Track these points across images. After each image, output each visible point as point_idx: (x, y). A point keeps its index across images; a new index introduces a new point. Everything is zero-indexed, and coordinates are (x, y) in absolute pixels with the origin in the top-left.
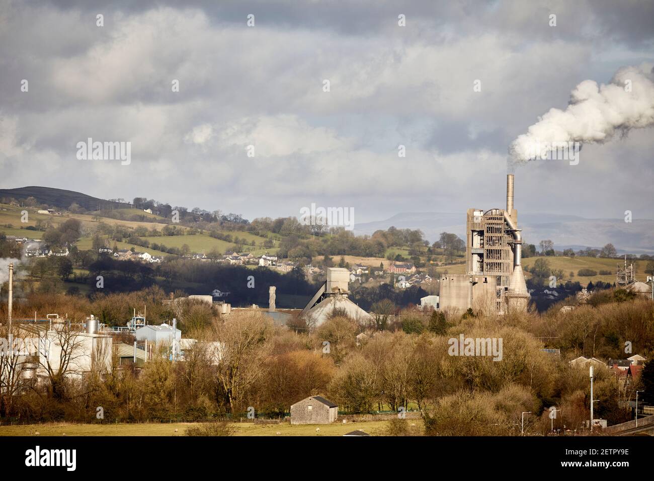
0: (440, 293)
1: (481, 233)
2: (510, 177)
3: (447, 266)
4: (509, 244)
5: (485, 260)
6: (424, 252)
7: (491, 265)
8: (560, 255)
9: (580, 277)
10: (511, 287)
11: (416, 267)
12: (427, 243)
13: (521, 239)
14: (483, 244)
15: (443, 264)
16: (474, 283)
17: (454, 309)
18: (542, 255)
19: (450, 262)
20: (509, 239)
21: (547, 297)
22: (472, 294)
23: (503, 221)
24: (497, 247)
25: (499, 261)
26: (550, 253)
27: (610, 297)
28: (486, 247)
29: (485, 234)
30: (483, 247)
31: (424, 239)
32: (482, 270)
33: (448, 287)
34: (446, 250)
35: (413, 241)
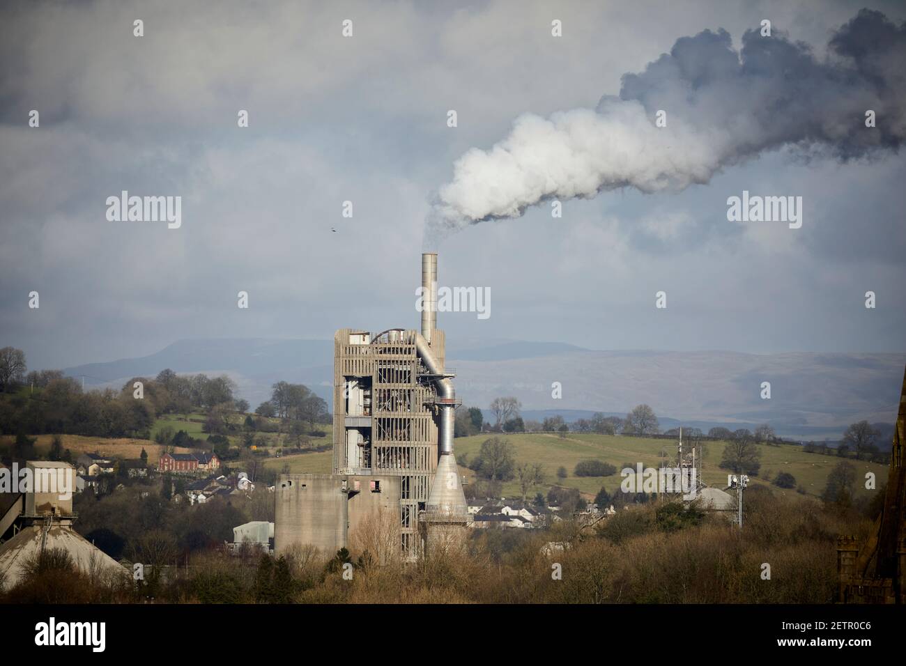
0: (278, 516)
1: (365, 383)
2: (429, 259)
3: (288, 457)
4: (427, 406)
5: (376, 443)
6: (238, 425)
7: (388, 453)
8: (536, 430)
9: (581, 478)
10: (434, 501)
11: (220, 459)
12: (243, 406)
13: (454, 394)
14: (370, 407)
15: (280, 451)
16: (352, 494)
17: (309, 550)
18: (496, 430)
19: (295, 447)
20: (429, 395)
21: (508, 523)
22: (346, 516)
23: (414, 356)
24: (400, 414)
25: (404, 444)
26: (515, 426)
27: (649, 521)
28: (377, 413)
29: (376, 385)
30: (370, 414)
31: (237, 396)
32: (369, 465)
33: (293, 503)
34: (285, 421)
35: (212, 402)
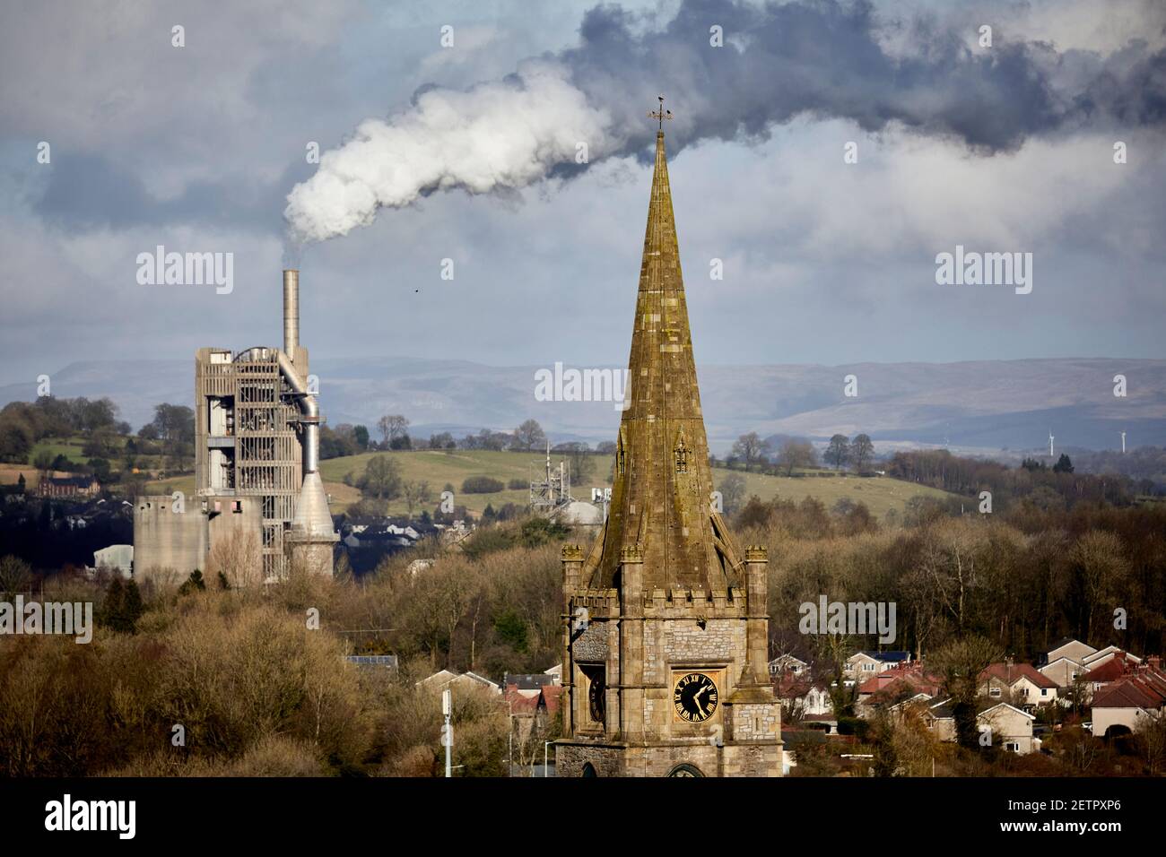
0: (137, 537)
1: (228, 402)
2: (291, 276)
3: (171, 479)
4: (291, 425)
5: (239, 463)
6: (119, 448)
7: (253, 474)
8: (423, 448)
9: (467, 495)
10: (300, 519)
11: (100, 483)
12: (125, 428)
13: (318, 412)
14: (233, 426)
15: (162, 473)
16: (213, 515)
17: (168, 573)
18: (382, 448)
19: (178, 469)
20: (290, 413)
21: (393, 542)
22: (207, 538)
23: (276, 374)
24: (264, 433)
25: (269, 464)
26: (401, 444)
27: (515, 537)
28: (241, 432)
29: (238, 404)
30: (233, 433)
31: (121, 416)
32: (232, 485)
33: (153, 525)
34: (167, 443)
35: (93, 424)
